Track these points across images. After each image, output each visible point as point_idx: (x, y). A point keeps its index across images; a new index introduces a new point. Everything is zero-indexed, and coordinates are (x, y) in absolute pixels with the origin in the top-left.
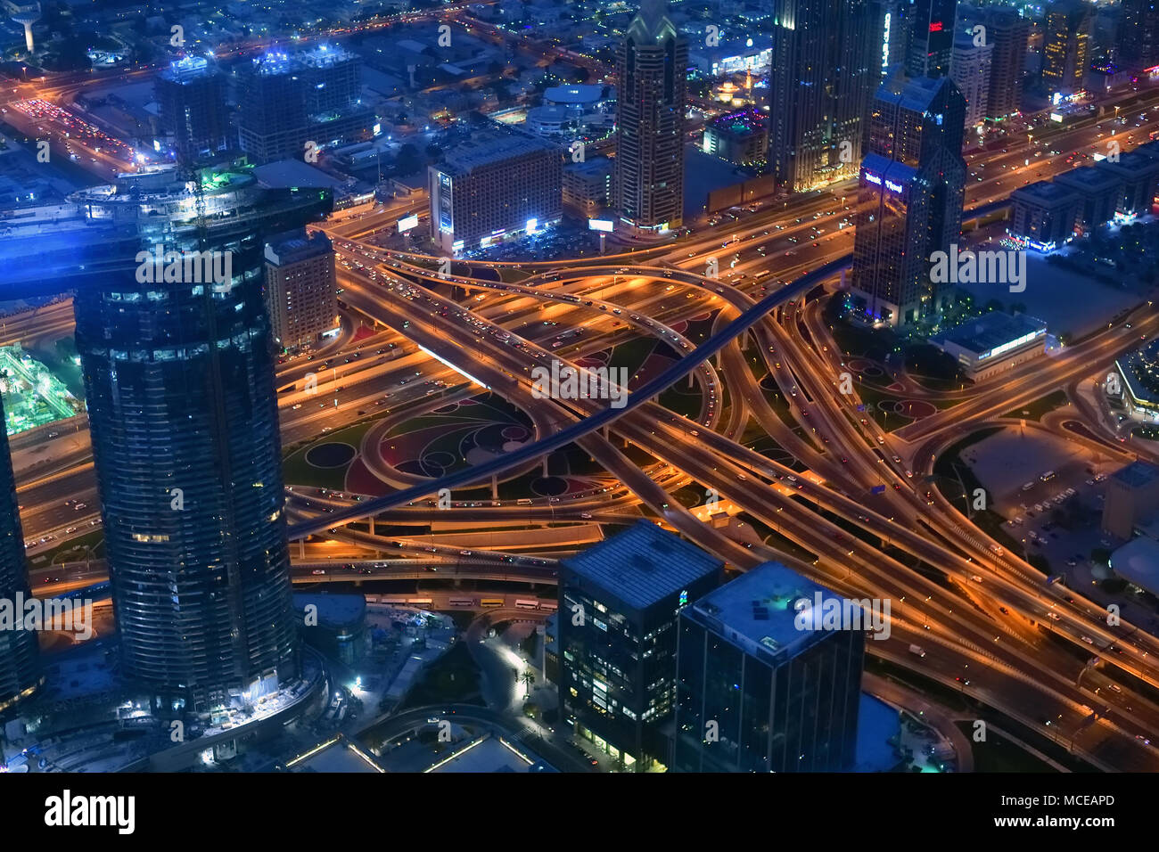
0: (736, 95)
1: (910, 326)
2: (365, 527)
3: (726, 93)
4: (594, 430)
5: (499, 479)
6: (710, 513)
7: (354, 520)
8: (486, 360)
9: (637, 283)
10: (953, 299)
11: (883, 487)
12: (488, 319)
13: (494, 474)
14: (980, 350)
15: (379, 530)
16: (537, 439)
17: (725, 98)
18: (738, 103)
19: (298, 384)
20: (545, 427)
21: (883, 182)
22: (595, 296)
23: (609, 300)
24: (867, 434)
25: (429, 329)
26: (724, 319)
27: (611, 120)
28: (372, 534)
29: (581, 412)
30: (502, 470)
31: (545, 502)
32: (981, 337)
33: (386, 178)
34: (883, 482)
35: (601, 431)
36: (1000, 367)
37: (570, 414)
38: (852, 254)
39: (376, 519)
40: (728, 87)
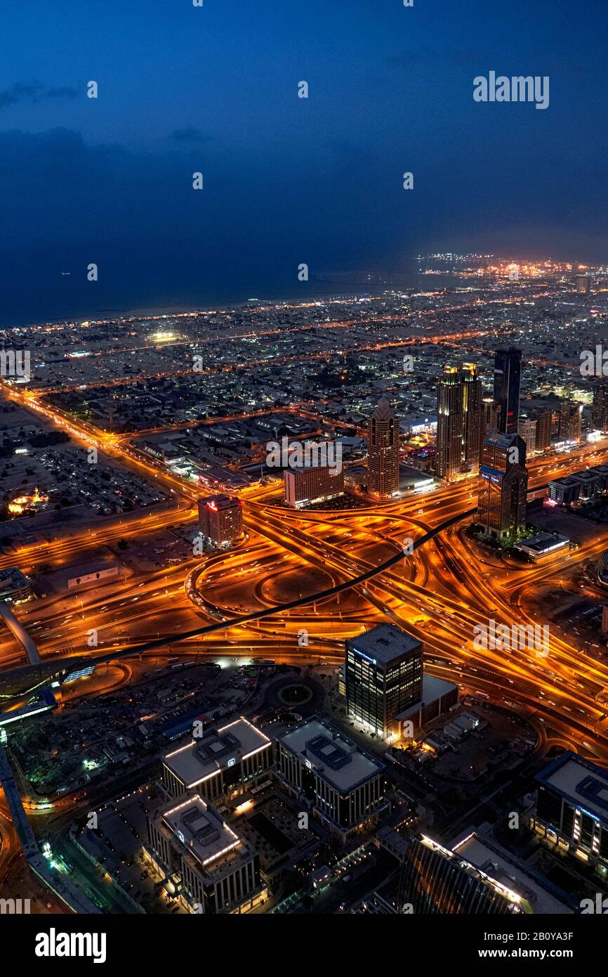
0: (421, 442)
1: (506, 539)
2: (255, 624)
3: (416, 441)
4: (361, 583)
5: (317, 603)
6: (415, 620)
7: (250, 621)
8: (308, 552)
9: (379, 519)
10: (525, 527)
11: (496, 610)
12: (311, 534)
13: (314, 602)
14: (539, 550)
15: (261, 625)
16: (334, 587)
17: (416, 443)
18: (422, 445)
19: (225, 561)
20: (337, 581)
21: (490, 478)
22: (360, 526)
23: (366, 527)
24: (488, 586)
25: (285, 539)
26: (419, 535)
27: (366, 452)
28: (258, 627)
29: (355, 575)
30: (317, 600)
31: (338, 614)
32: (538, 544)
33: (265, 475)
34: (497, 608)
35: (364, 583)
36: (549, 557)
37: (349, 576)
38: (477, 508)
39: (260, 620)
40: (418, 438)
